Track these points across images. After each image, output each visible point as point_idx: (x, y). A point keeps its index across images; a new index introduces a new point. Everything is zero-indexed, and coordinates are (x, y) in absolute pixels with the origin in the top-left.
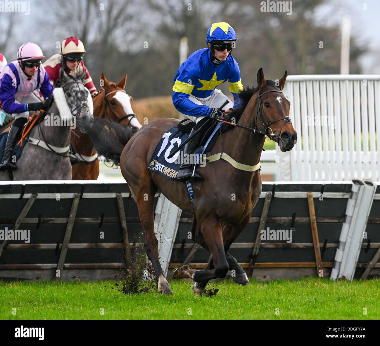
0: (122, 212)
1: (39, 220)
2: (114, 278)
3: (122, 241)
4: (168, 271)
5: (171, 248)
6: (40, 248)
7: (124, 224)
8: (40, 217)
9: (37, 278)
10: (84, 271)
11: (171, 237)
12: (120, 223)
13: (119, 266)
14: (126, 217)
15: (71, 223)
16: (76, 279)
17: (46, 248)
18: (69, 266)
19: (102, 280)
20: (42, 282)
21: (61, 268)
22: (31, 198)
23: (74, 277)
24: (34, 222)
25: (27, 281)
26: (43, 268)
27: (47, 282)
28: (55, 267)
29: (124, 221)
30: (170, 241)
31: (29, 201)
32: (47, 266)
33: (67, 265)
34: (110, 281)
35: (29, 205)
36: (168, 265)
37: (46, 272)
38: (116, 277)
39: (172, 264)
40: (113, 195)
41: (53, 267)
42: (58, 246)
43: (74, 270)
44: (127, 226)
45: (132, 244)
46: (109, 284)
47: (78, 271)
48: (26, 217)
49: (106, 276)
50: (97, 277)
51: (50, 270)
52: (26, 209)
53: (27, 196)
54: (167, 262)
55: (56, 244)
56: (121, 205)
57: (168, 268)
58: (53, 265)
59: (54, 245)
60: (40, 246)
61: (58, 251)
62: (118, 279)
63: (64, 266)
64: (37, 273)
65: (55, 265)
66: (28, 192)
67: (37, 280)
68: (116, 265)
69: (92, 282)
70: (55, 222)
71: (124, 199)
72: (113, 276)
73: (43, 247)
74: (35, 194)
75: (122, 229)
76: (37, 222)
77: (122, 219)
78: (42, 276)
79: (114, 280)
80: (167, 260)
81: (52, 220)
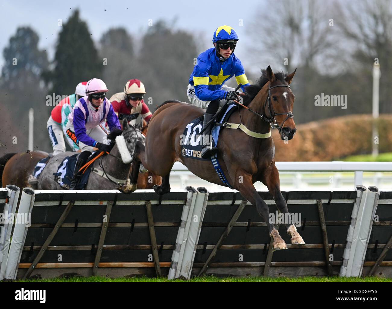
0: (322, 217)
1: (249, 224)
2: (315, 274)
3: (322, 242)
4: (363, 268)
5: (365, 247)
6: (250, 248)
7: (324, 227)
8: (249, 221)
9: (248, 275)
10: (288, 269)
11: (365, 239)
12: (320, 226)
13: (319, 264)
14: (325, 221)
15: (277, 226)
16: (282, 275)
17: (255, 248)
18: (276, 264)
19: (304, 276)
20: (251, 278)
21: (268, 266)
22: (242, 205)
23: (280, 274)
24: (245, 225)
25: (238, 277)
26: (252, 266)
27: (256, 279)
28: (263, 265)
29: (324, 224)
30: (365, 242)
31: (240, 206)
32: (256, 264)
33: (274, 263)
34: (312, 277)
35: (240, 210)
36: (363, 263)
37: (255, 269)
38: (317, 274)
39: (366, 262)
40: (314, 202)
41: (262, 265)
42: (265, 246)
43: (280, 268)
44: (327, 228)
45: (331, 244)
46: (311, 280)
47: (283, 268)
48: (237, 221)
49: (308, 273)
50: (300, 274)
51: (258, 268)
52: (238, 214)
53: (238, 202)
54: (362, 261)
55: (264, 245)
56: (322, 210)
57: (363, 265)
58: (261, 264)
59: (262, 246)
60: (250, 246)
61: (265, 251)
62: (319, 275)
63: (271, 264)
64: (247, 270)
65: (263, 263)
66: (239, 199)
67: (247, 277)
68: (317, 263)
69: (296, 278)
70: (263, 225)
71: (324, 205)
72: (314, 273)
73: (252, 248)
74: (245, 200)
75: (322, 231)
76: (247, 225)
77: (322, 223)
78: (252, 273)
79: (315, 276)
80: (363, 259)
81: (261, 224)
